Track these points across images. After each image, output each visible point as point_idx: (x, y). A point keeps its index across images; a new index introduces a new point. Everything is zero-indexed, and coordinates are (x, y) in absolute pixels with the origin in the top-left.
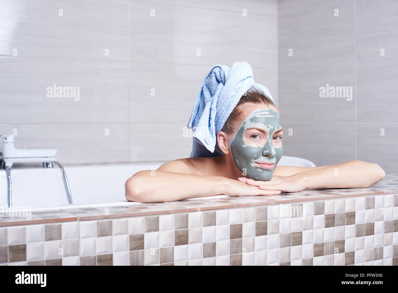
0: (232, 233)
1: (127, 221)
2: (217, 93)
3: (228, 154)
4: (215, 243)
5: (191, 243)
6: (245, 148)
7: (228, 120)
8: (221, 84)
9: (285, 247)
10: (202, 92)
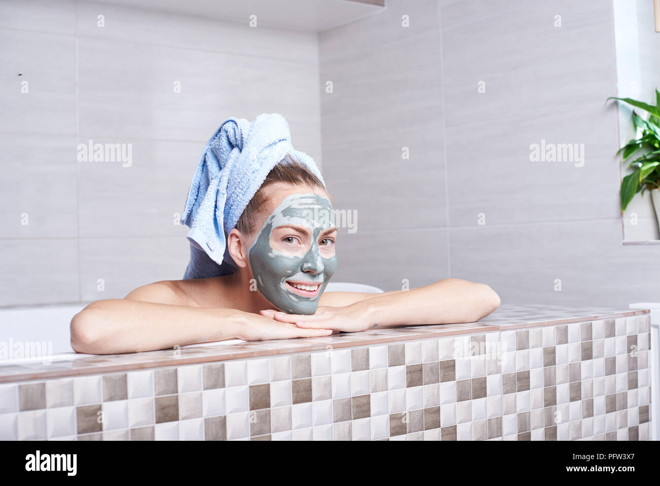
0: (252, 400)
1: (72, 383)
2: (229, 165)
3: (245, 268)
4: (225, 417)
5: (184, 419)
6: (273, 258)
7: (246, 211)
8: (236, 150)
9: (342, 421)
10: (205, 162)
